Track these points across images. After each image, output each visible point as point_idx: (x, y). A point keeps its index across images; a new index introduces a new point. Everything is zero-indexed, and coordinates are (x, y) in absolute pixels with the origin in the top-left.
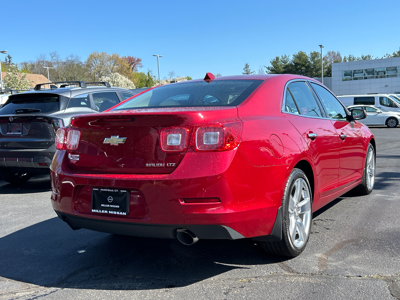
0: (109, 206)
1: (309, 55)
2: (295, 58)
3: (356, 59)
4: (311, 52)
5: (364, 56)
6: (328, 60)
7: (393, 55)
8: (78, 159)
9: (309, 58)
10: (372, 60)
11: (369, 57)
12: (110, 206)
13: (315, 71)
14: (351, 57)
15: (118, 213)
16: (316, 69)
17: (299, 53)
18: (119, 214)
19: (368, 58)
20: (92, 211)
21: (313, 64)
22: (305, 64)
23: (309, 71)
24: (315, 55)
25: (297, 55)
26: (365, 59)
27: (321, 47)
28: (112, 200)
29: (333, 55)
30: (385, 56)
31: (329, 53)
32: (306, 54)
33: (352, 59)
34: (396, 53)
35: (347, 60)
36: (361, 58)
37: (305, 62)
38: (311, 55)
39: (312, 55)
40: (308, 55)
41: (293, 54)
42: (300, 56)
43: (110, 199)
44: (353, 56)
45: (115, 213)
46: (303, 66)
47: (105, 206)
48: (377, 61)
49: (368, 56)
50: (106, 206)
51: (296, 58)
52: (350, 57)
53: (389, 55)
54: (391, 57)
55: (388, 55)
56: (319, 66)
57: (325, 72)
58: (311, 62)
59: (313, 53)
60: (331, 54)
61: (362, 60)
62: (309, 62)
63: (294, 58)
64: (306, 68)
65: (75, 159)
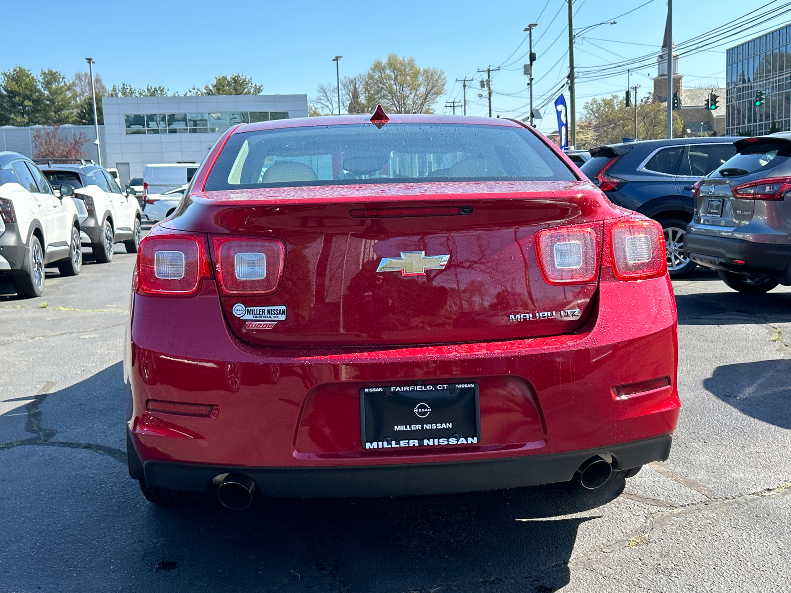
0: (419, 427)
1: (39, 75)
2: (8, 80)
3: (137, 93)
4: (42, 71)
5: (151, 87)
6: (78, 90)
7: (206, 90)
8: (283, 317)
9: (38, 83)
10: (167, 97)
11: (161, 91)
12: (422, 427)
13: (54, 110)
14: (126, 87)
15: (453, 441)
16: (55, 107)
17: (15, 70)
18: (455, 442)
19: (159, 92)
20: (367, 447)
21: (48, 96)
22: (32, 95)
23: (40, 111)
24: (51, 78)
25: (10, 73)
26: (153, 94)
27: (89, 62)
28: (427, 412)
29: (87, 81)
30: (190, 92)
31: (79, 77)
32: (31, 74)
33: (128, 91)
34: (211, 87)
35: (118, 93)
36: (146, 92)
37: (31, 91)
38: (43, 77)
39: (46, 77)
40: (37, 76)
41: (3, 72)
42: (18, 77)
43: (423, 410)
44: (129, 86)
45: (443, 442)
46: (28, 98)
47: (408, 429)
48: (176, 99)
49: (159, 88)
50: (410, 427)
51: (10, 80)
52: (124, 87)
53: (198, 90)
54: (202, 93)
55: (196, 90)
56: (61, 100)
57: (75, 115)
58: (43, 91)
59: (47, 72)
60: (83, 79)
61: (148, 95)
62: (39, 91)
63: (4, 79)
64: (33, 102)
65: (270, 317)
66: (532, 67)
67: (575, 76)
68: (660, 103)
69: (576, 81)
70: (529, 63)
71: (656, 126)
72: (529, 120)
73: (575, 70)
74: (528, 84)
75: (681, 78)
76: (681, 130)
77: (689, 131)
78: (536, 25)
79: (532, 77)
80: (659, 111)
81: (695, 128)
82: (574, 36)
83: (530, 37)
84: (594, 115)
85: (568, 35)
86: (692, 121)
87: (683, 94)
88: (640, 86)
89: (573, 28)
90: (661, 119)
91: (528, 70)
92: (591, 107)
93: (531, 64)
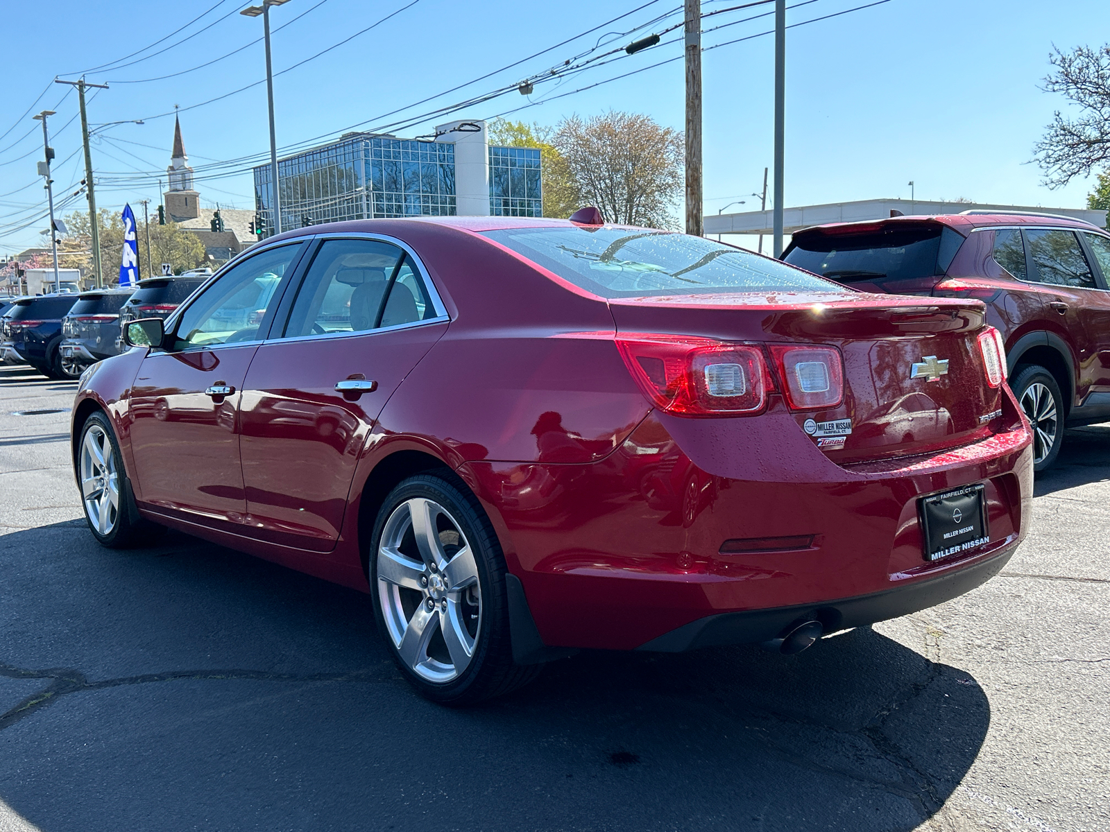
0: (957, 533)
8: (849, 431)
12: (959, 532)
20: (933, 559)
28: (960, 517)
43: (958, 515)
47: (952, 536)
65: (839, 432)
66: (50, 166)
67: (94, 182)
68: (176, 223)
69: (95, 188)
70: (44, 160)
71: (172, 250)
72: (50, 233)
73: (94, 175)
74: (46, 188)
75: (198, 196)
76: (203, 255)
77: (211, 257)
78: (52, 113)
79: (51, 179)
80: (175, 232)
81: (218, 255)
82: (90, 133)
83: (45, 128)
84: (78, 232)
85: (82, 130)
86: (214, 246)
87: (201, 214)
88: (150, 201)
89: (88, 122)
90: (178, 242)
91: (44, 169)
92: (74, 222)
93: (49, 163)
